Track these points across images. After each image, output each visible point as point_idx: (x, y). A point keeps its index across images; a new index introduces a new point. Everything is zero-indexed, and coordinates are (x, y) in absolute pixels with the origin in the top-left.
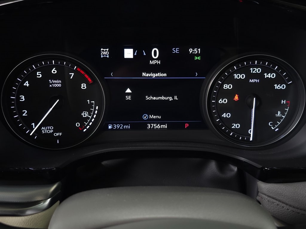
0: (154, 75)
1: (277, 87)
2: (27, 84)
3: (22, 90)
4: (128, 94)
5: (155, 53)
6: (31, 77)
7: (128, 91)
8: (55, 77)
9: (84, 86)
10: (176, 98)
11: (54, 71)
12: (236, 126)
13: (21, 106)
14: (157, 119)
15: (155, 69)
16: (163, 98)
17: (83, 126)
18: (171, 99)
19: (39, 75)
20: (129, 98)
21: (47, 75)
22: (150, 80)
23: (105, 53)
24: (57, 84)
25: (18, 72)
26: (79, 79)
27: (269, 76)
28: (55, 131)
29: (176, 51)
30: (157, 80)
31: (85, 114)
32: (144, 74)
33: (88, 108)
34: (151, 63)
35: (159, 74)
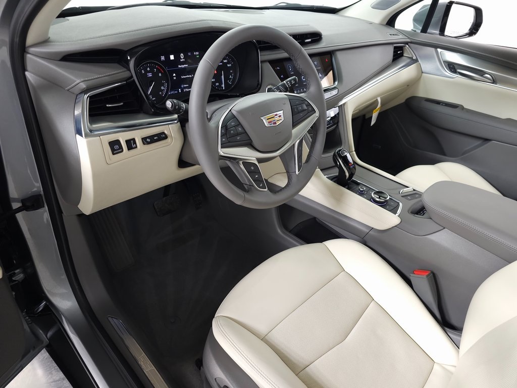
0: (183, 66)
1: (228, 65)
5: (182, 56)
7: (174, 75)
8: (149, 72)
9: (160, 75)
10: (192, 76)
11: (148, 69)
12: (217, 84)
14: (187, 87)
15: (183, 63)
16: (188, 76)
19: (143, 72)
20: (175, 78)
21: (146, 71)
22: (182, 69)
23: (163, 58)
24: (150, 75)
27: (225, 61)
28: (153, 97)
29: (189, 54)
30: (185, 68)
31: (162, 88)
32: (179, 66)
33: (163, 85)
34: (181, 60)
35: (185, 66)
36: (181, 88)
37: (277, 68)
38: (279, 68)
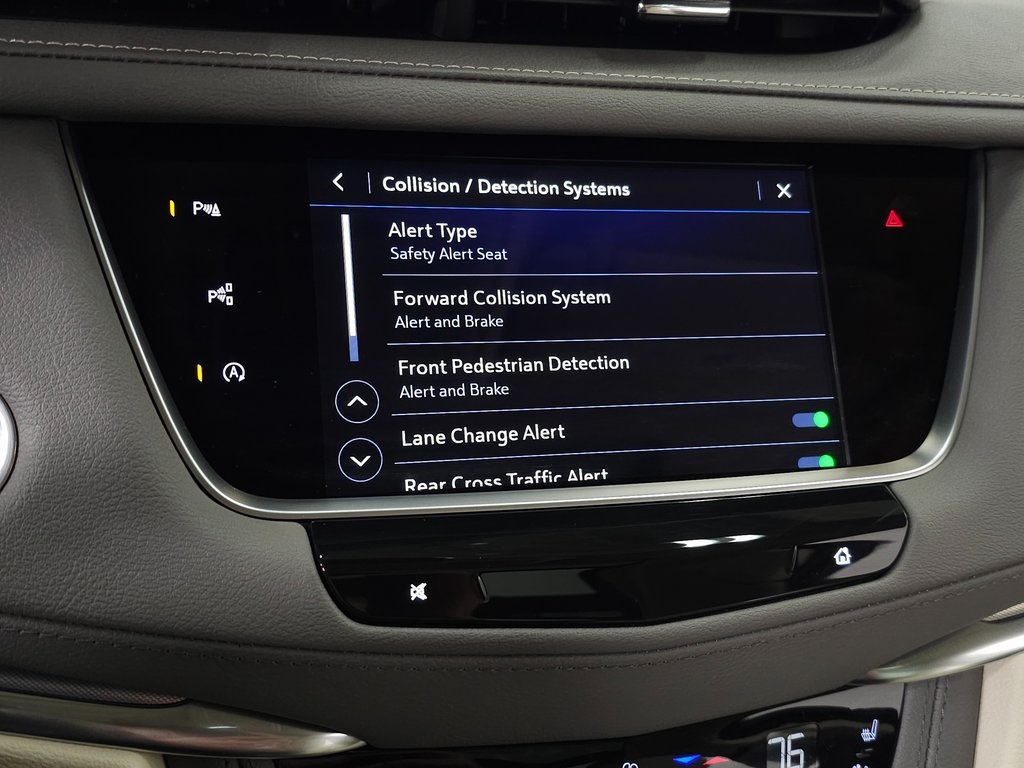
37: (184, 208)
38: (214, 211)
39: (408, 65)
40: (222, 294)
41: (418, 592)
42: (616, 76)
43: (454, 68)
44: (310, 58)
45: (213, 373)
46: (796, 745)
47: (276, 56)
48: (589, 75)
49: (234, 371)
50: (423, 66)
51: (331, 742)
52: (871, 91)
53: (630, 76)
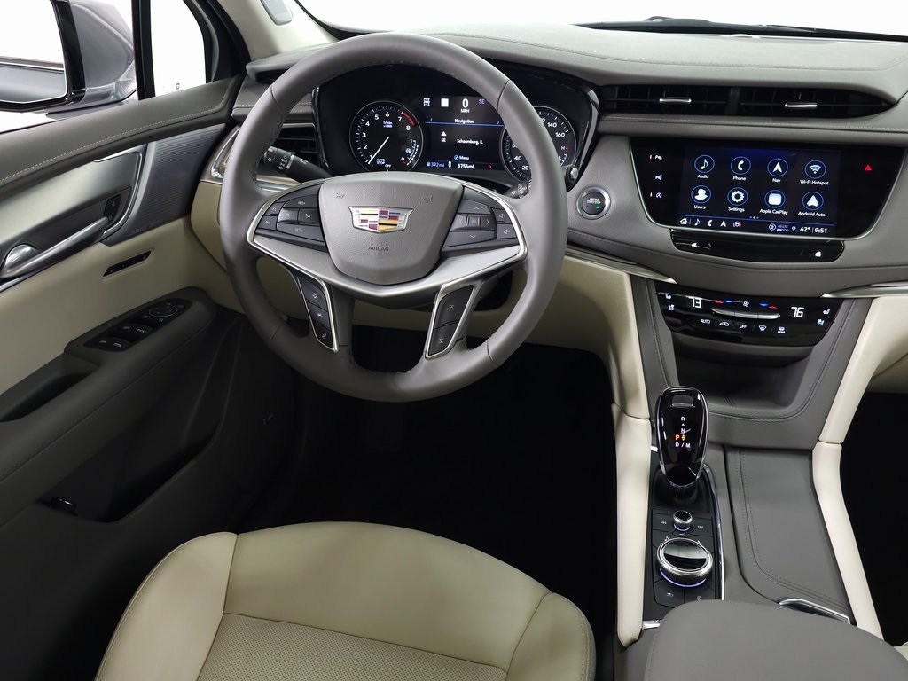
0: (464, 122)
1: (558, 135)
2: (368, 124)
3: (365, 129)
4: (443, 137)
5: (466, 102)
6: (371, 119)
8: (388, 119)
9: (408, 128)
10: (481, 142)
11: (387, 115)
12: (526, 168)
13: (363, 141)
14: (466, 160)
15: (465, 116)
16: (471, 142)
17: (406, 160)
18: (477, 143)
19: (377, 117)
20: (444, 140)
21: (383, 118)
22: (461, 126)
23: (427, 101)
24: (389, 125)
25: (362, 115)
26: (406, 122)
27: (551, 125)
28: (386, 163)
29: (482, 102)
30: (467, 126)
31: (409, 151)
32: (456, 121)
33: (410, 146)
34: (463, 111)
35: (468, 121)
36: (452, 160)
37: (653, 157)
38: (660, 158)
39: (715, 122)
40: (659, 177)
41: (694, 245)
42: (774, 124)
43: (727, 122)
44: (689, 121)
45: (654, 195)
46: (800, 310)
47: (681, 120)
48: (770, 124)
49: (659, 195)
50: (719, 122)
51: (671, 281)
52: (866, 128)
53: (779, 124)
